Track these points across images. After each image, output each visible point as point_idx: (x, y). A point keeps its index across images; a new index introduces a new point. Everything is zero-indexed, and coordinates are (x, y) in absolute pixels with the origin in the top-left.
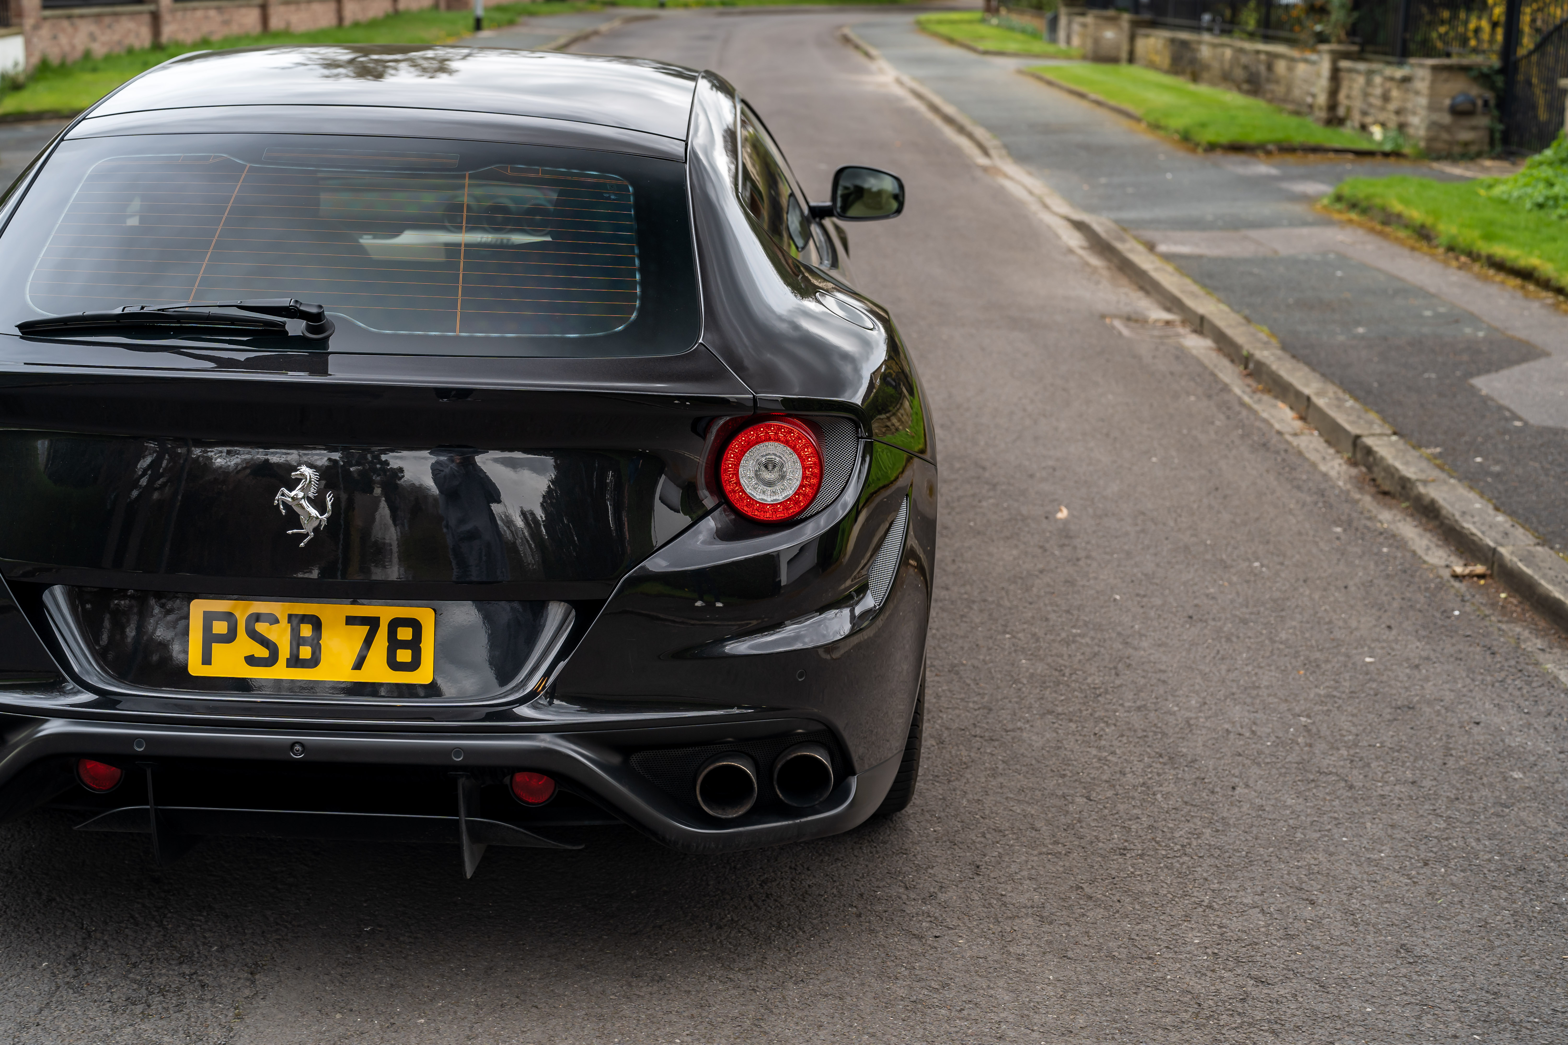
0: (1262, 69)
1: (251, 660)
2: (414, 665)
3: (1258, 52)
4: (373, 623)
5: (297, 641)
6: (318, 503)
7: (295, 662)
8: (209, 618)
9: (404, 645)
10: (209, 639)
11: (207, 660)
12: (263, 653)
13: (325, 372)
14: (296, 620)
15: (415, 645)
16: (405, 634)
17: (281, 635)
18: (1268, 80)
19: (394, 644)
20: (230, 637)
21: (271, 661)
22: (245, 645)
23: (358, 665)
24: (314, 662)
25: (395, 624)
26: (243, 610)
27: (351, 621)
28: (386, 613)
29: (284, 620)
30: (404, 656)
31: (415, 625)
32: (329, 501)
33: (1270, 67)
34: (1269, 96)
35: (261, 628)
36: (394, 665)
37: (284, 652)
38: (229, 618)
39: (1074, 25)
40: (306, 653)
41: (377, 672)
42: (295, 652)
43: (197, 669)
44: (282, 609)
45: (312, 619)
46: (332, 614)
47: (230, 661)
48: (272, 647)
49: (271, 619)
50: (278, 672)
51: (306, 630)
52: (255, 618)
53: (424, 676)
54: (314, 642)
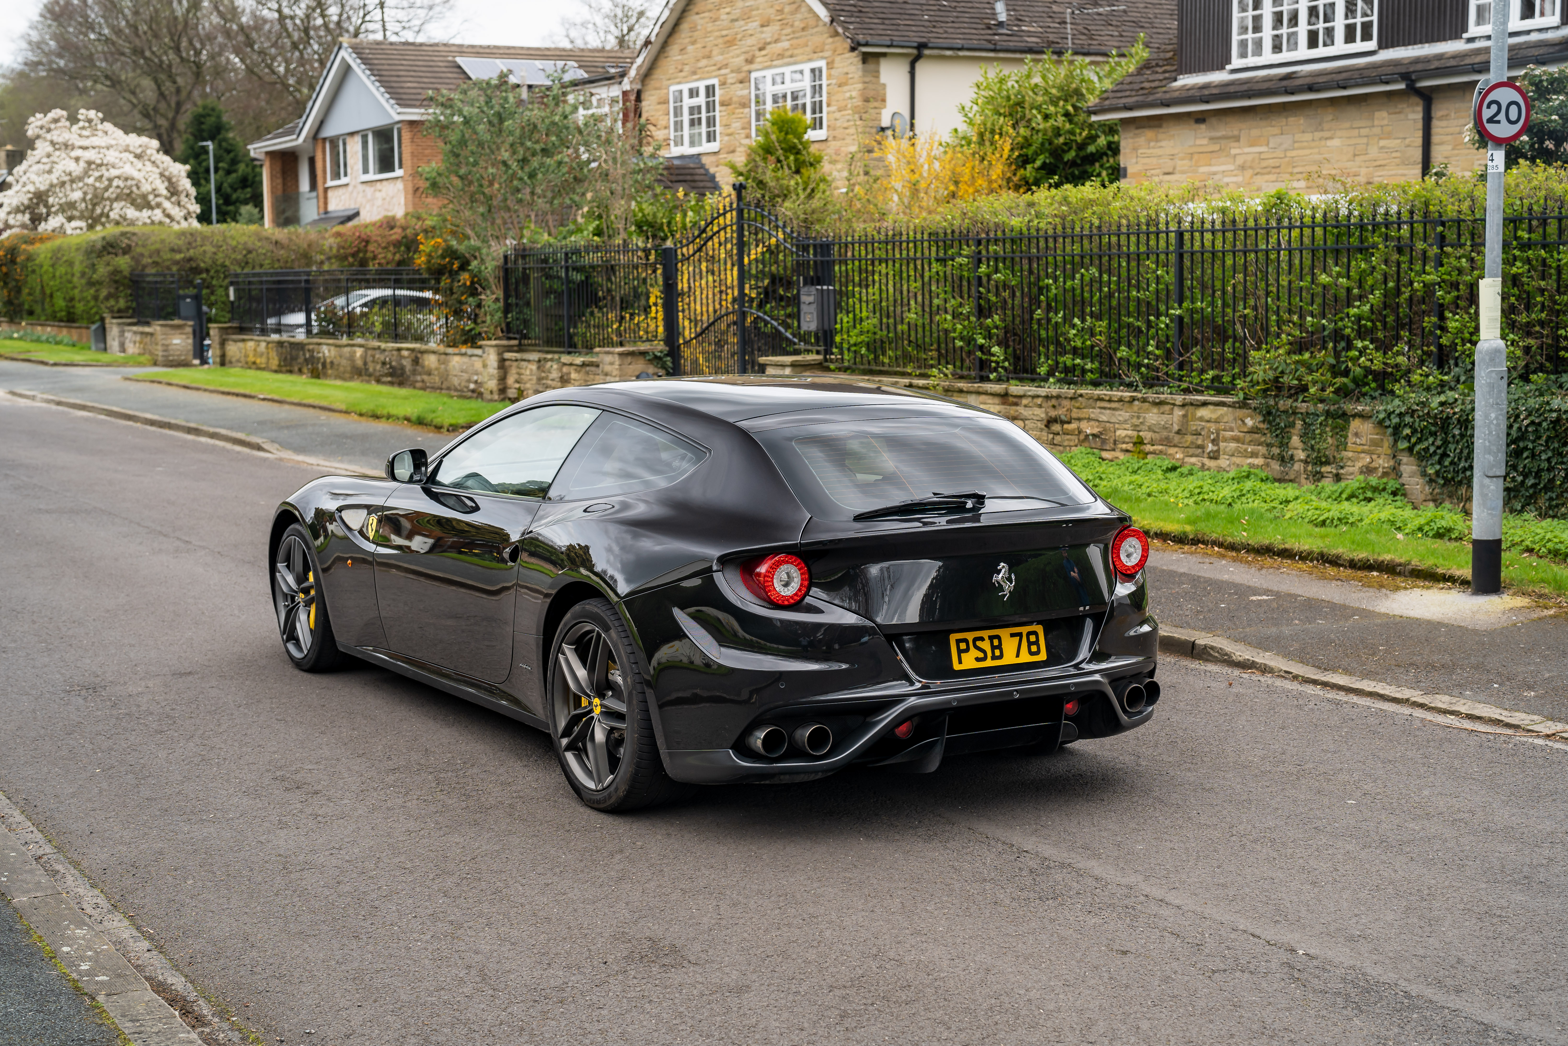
0: (407, 364)
1: (978, 659)
2: (1038, 653)
3: (399, 350)
4: (1020, 635)
5: (993, 648)
6: (1009, 579)
7: (994, 658)
8: (958, 642)
9: (1033, 643)
10: (960, 652)
11: (960, 662)
12: (981, 655)
13: (979, 521)
14: (991, 638)
15: (1037, 643)
16: (1033, 638)
17: (986, 645)
18: (414, 372)
19: (1030, 644)
20: (967, 650)
21: (984, 659)
22: (974, 653)
23: (1018, 656)
24: (1001, 657)
25: (1029, 634)
26: (970, 636)
27: (1013, 635)
28: (1024, 630)
29: (986, 638)
30: (1034, 648)
31: (1036, 633)
32: (1013, 577)
33: (416, 361)
34: (419, 385)
35: (979, 643)
36: (1032, 653)
37: (989, 654)
38: (965, 641)
39: (128, 335)
40: (997, 653)
41: (1025, 657)
42: (993, 653)
43: (957, 667)
44: (985, 634)
45: (998, 637)
46: (1004, 633)
47: (969, 661)
48: (984, 652)
49: (982, 639)
50: (989, 663)
51: (996, 642)
52: (975, 640)
53: (1043, 656)
54: (1000, 647)
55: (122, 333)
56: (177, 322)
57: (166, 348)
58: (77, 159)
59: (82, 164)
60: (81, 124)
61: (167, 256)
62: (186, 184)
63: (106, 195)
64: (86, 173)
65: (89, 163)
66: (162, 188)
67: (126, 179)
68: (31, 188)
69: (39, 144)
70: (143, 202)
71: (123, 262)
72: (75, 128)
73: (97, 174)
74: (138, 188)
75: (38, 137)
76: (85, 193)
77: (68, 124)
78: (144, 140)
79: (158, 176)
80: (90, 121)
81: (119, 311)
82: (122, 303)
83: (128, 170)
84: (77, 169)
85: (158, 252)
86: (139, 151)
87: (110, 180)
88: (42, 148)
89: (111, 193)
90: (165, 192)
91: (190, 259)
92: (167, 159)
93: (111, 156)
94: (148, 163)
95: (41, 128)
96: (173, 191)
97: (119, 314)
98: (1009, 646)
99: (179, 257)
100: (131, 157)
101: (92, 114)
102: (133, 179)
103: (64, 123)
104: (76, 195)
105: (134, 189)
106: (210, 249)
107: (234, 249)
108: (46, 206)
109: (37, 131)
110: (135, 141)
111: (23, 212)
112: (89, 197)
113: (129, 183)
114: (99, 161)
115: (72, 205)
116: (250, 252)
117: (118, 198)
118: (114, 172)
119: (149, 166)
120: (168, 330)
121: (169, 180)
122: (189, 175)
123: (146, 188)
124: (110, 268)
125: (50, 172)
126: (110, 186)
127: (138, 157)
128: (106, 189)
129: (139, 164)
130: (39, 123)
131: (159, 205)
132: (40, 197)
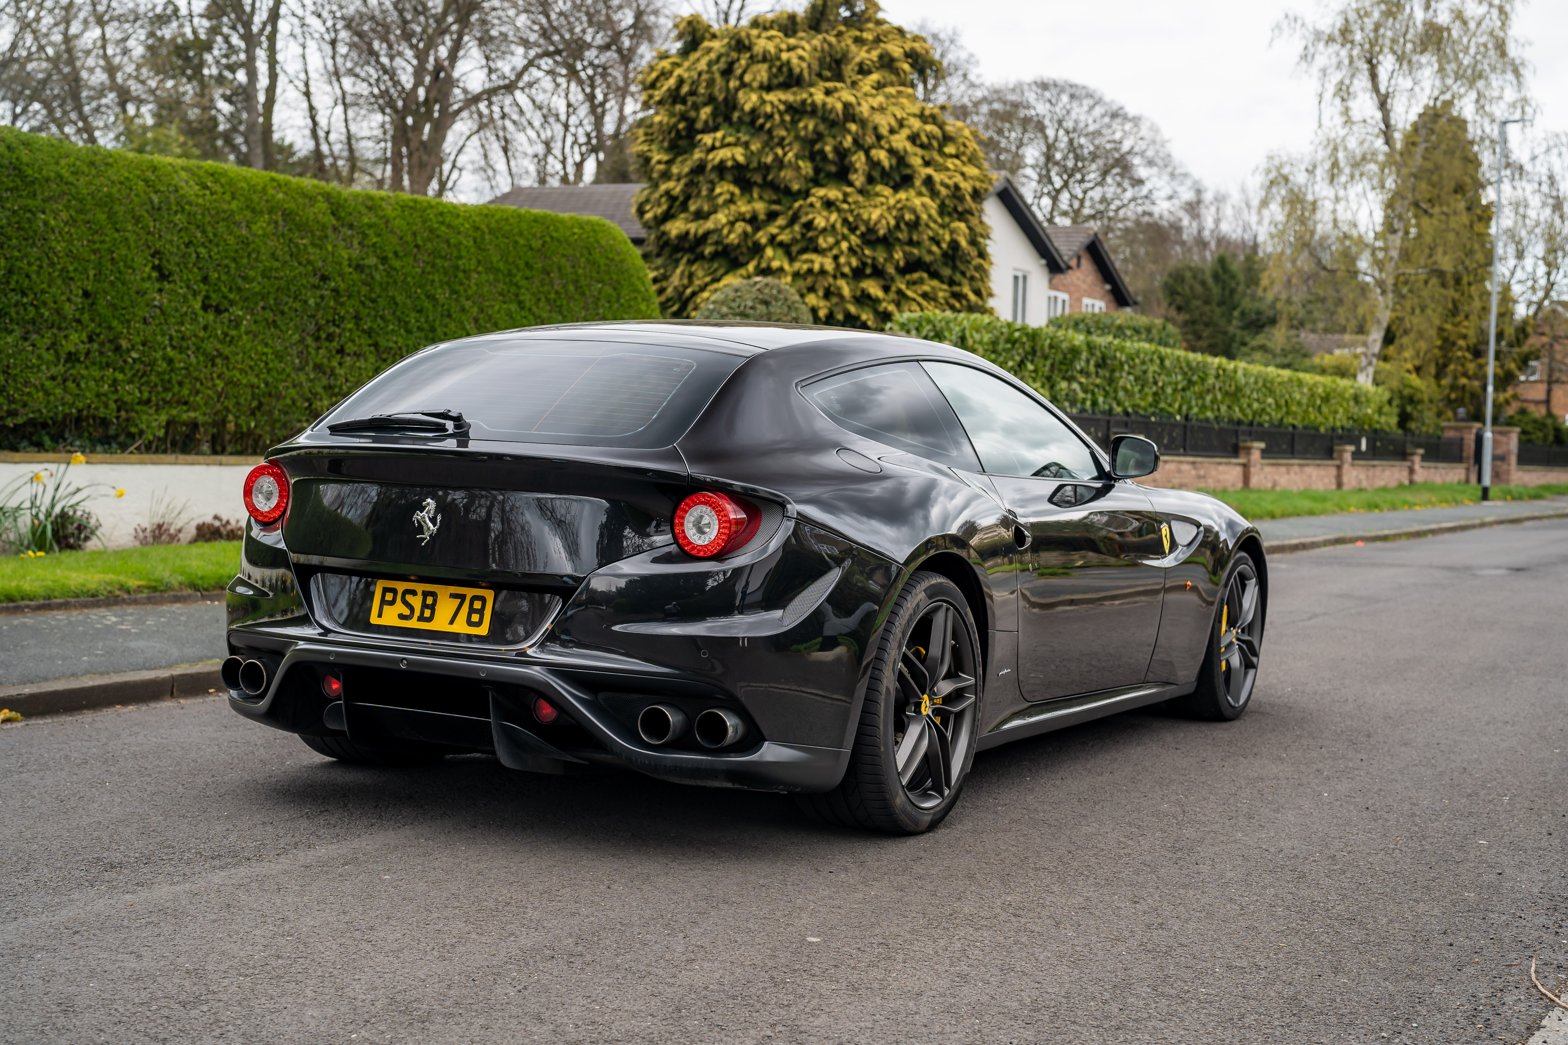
1: (402, 617)
2: (479, 624)
4: (462, 598)
5: (424, 606)
6: (434, 520)
7: (421, 618)
8: (386, 590)
9: (476, 611)
10: (383, 602)
11: (380, 616)
12: (407, 612)
14: (425, 594)
15: (481, 612)
16: (477, 605)
17: (416, 602)
19: (472, 611)
20: (392, 603)
21: (410, 617)
22: (400, 608)
23: (452, 622)
24: (430, 619)
25: (474, 599)
26: (401, 586)
27: (452, 596)
28: (470, 592)
29: (420, 593)
30: (475, 618)
31: (483, 600)
32: (439, 518)
35: (409, 598)
36: (470, 623)
37: (417, 613)
38: (394, 591)
40: (427, 613)
41: (461, 627)
42: (422, 612)
43: (374, 620)
44: (420, 587)
45: (434, 594)
46: (444, 592)
47: (390, 617)
48: (412, 609)
49: (414, 593)
50: (413, 624)
51: (430, 600)
52: (406, 592)
53: (483, 630)
54: (432, 608)
98: (445, 609)
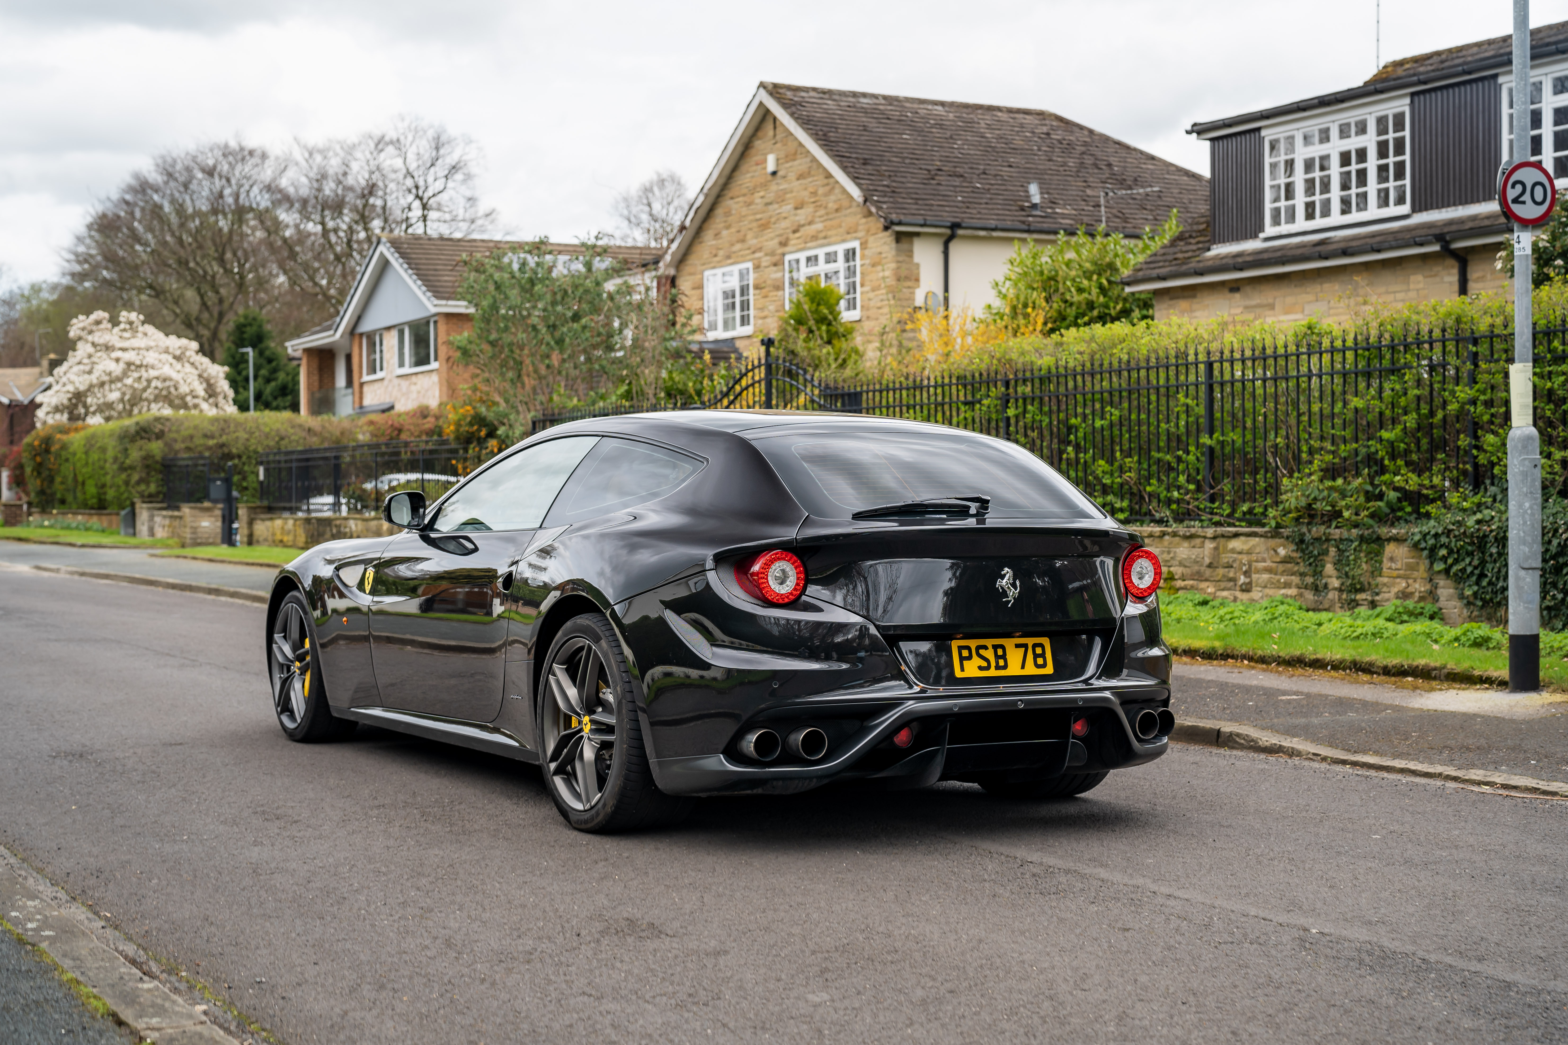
1: (981, 668)
2: (1044, 666)
4: (1025, 646)
5: (997, 657)
6: (1014, 585)
7: (998, 667)
8: (960, 648)
9: (1039, 656)
10: (962, 659)
11: (962, 669)
12: (985, 664)
13: (984, 524)
14: (995, 647)
15: (1043, 655)
16: (1039, 651)
17: (989, 654)
19: (1036, 656)
20: (970, 658)
21: (988, 668)
22: (977, 661)
23: (1023, 667)
24: (1005, 667)
25: (1035, 646)
26: (973, 644)
27: (1018, 646)
28: (1030, 641)
29: (990, 647)
30: (1040, 661)
31: (1042, 646)
32: (1018, 583)
35: (982, 652)
36: (1038, 666)
37: (993, 664)
38: (968, 648)
39: (158, 519)
40: (1001, 663)
41: (1030, 670)
42: (997, 663)
43: (958, 674)
44: (989, 642)
45: (1003, 647)
46: (1009, 643)
47: (971, 669)
48: (987, 661)
49: (986, 648)
50: (992, 673)
51: (1000, 652)
52: (978, 648)
53: (1049, 670)
54: (1004, 657)
55: (151, 518)
56: (206, 504)
57: (195, 530)
58: (117, 360)
59: (122, 365)
60: (122, 326)
61: (199, 441)
62: (224, 386)
63: (145, 395)
64: (125, 374)
65: (129, 364)
66: (200, 390)
67: (165, 380)
68: (71, 388)
69: (80, 345)
70: (179, 402)
71: (156, 447)
72: (116, 329)
73: (136, 375)
74: (176, 389)
75: (80, 338)
76: (124, 394)
77: (109, 326)
78: (184, 341)
79: (196, 378)
80: (131, 323)
81: (150, 496)
82: (153, 488)
83: (167, 371)
84: (117, 369)
85: (191, 437)
86: (178, 353)
87: (149, 381)
88: (83, 349)
89: (149, 394)
90: (202, 393)
91: (222, 445)
92: (206, 361)
93: (151, 358)
94: (187, 365)
95: (83, 329)
96: (211, 392)
97: (149, 498)
98: (1014, 657)
99: (211, 442)
100: (170, 358)
101: (133, 316)
102: (171, 379)
103: (106, 325)
104: (114, 396)
105: (172, 390)
106: (243, 435)
107: (267, 436)
108: (86, 406)
109: (79, 332)
110: (174, 343)
111: (62, 412)
112: (127, 397)
113: (167, 383)
114: (138, 363)
115: (110, 406)
116: (282, 439)
117: (156, 399)
118: (153, 373)
119: (188, 368)
120: (197, 512)
121: (207, 381)
122: (228, 377)
123: (184, 389)
124: (143, 453)
125: (90, 372)
126: (148, 386)
127: (178, 358)
128: (145, 390)
129: (178, 366)
130: (81, 325)
131: (196, 406)
132: (79, 397)
